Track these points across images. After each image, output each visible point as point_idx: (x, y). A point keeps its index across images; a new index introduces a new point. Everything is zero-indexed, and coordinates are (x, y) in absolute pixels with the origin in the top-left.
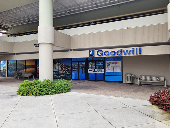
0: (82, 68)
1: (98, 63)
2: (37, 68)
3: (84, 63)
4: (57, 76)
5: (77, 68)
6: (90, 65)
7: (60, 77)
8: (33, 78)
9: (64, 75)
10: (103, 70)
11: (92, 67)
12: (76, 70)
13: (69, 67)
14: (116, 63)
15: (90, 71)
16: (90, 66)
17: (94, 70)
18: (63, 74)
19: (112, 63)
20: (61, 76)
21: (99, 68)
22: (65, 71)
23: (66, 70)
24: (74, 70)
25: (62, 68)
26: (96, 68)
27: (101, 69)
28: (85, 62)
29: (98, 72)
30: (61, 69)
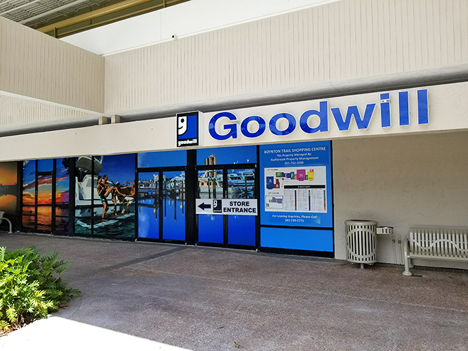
0: (173, 195)
1: (235, 175)
2: (22, 195)
3: (181, 177)
4: (85, 225)
5: (156, 195)
6: (203, 184)
7: (96, 229)
8: (10, 232)
9: (112, 222)
10: (253, 203)
11: (212, 190)
12: (150, 201)
13: (127, 192)
14: (301, 175)
15: (203, 206)
16: (204, 188)
17: (219, 202)
18: (108, 217)
19: (289, 176)
20: (100, 224)
21: (237, 194)
22: (115, 208)
23: (118, 202)
24: (144, 205)
25: (102, 195)
26: (225, 195)
27: (245, 200)
28: (183, 173)
29: (235, 213)
30: (99, 198)
